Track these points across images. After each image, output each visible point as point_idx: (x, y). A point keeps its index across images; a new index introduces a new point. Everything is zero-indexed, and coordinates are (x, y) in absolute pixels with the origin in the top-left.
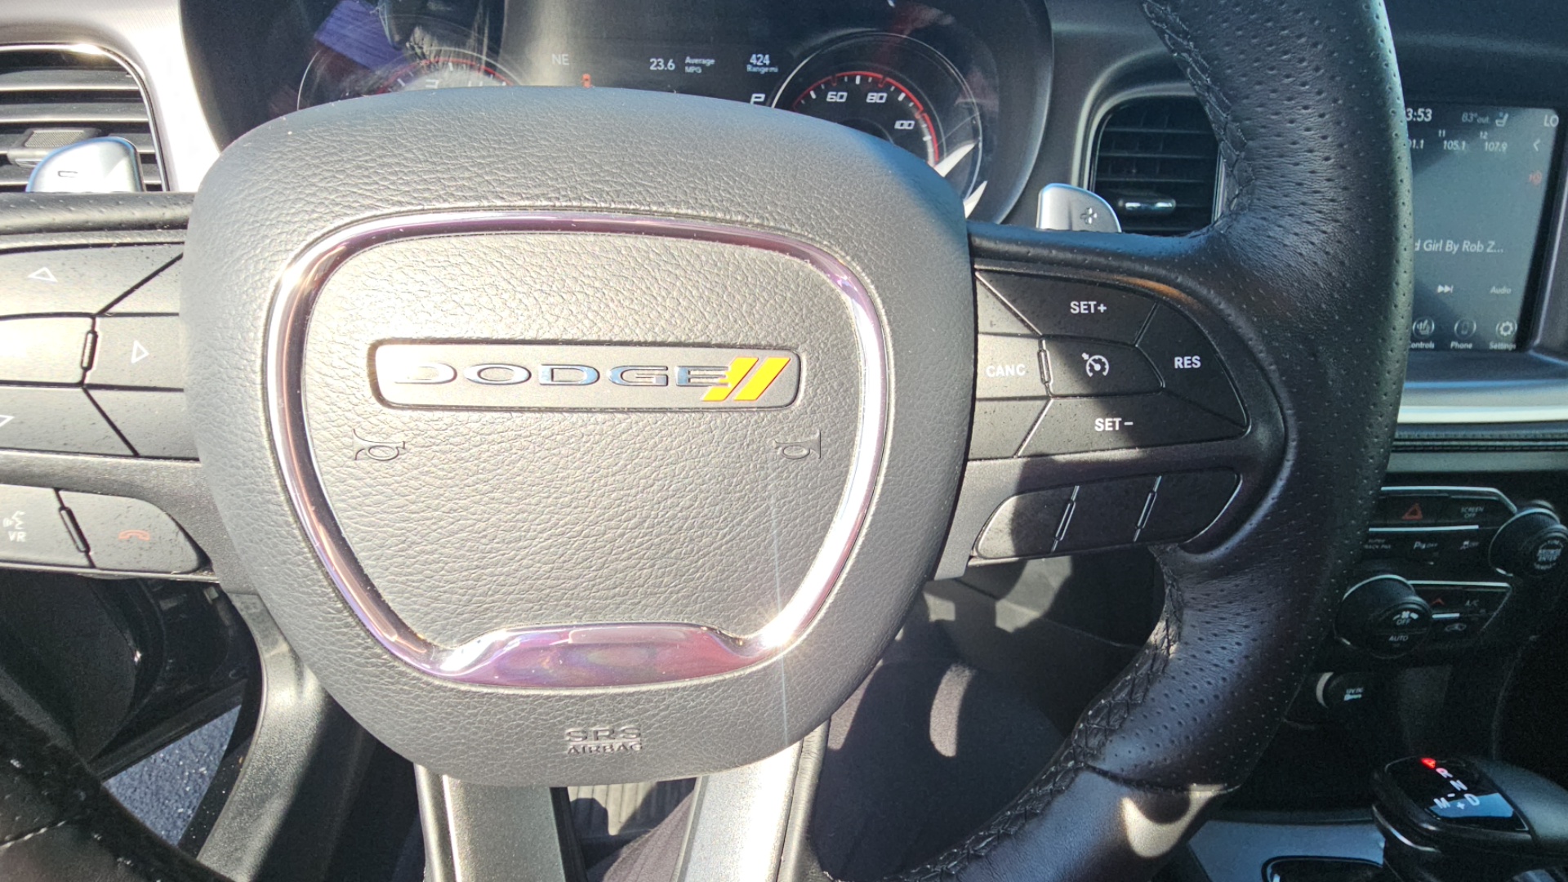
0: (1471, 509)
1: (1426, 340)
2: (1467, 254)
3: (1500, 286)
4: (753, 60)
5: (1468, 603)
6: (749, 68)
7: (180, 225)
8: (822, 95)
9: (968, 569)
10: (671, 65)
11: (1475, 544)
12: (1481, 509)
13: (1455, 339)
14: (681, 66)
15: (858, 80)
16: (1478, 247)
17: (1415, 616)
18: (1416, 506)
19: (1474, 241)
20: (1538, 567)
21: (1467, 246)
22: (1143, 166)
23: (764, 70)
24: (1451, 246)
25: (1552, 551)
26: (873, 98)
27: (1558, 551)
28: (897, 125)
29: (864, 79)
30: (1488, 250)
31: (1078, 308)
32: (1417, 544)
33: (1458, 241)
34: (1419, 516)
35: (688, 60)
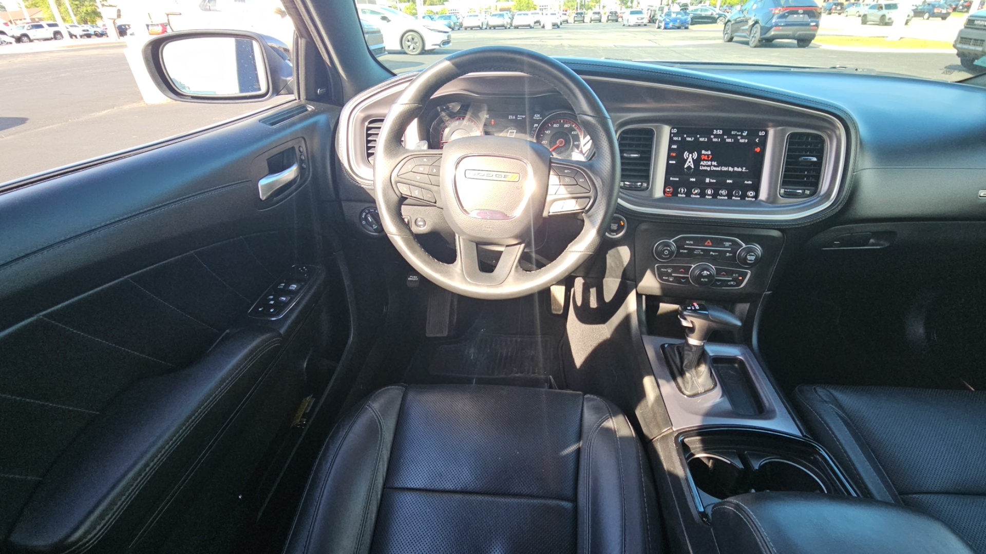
0: (727, 243)
1: (724, 196)
2: (736, 172)
3: (748, 181)
4: (535, 116)
5: (734, 275)
6: (534, 118)
7: (442, 154)
8: (552, 125)
9: (549, 216)
10: (514, 118)
11: (731, 255)
12: (731, 243)
13: (734, 196)
14: (516, 117)
15: (562, 121)
16: (740, 169)
17: (708, 273)
18: (709, 241)
19: (738, 167)
20: (748, 261)
21: (736, 169)
22: (630, 145)
23: (538, 119)
24: (731, 169)
25: (752, 257)
26: (566, 126)
27: (754, 257)
28: (573, 133)
29: (563, 121)
30: (743, 170)
31: (566, 171)
32: (711, 253)
33: (733, 167)
34: (710, 244)
35: (519, 116)
